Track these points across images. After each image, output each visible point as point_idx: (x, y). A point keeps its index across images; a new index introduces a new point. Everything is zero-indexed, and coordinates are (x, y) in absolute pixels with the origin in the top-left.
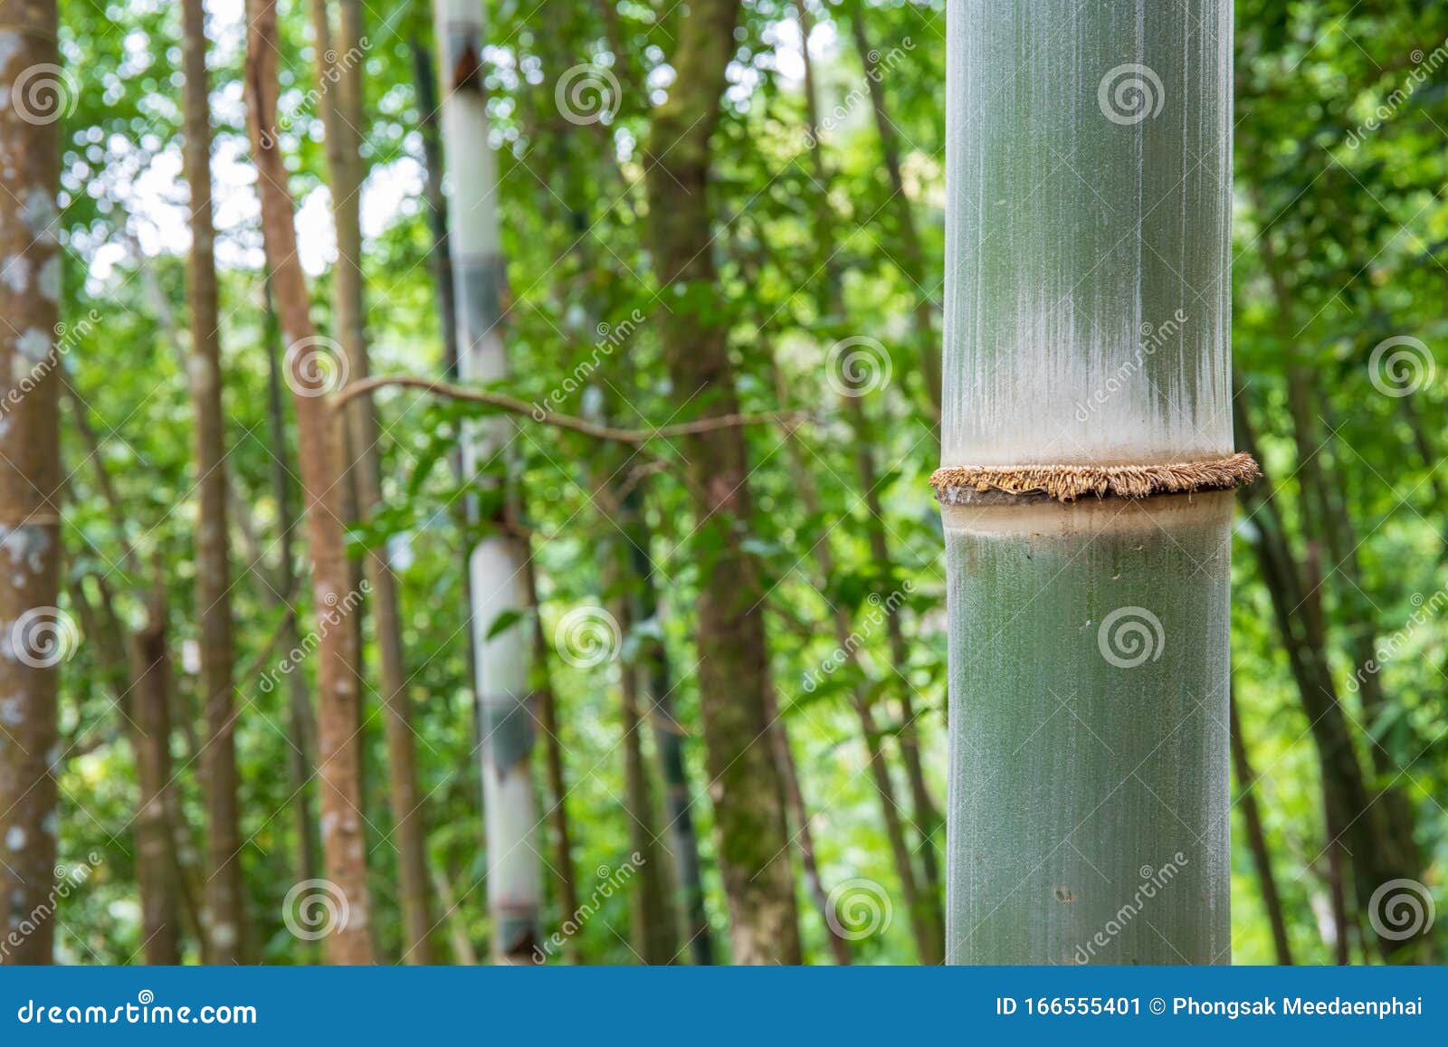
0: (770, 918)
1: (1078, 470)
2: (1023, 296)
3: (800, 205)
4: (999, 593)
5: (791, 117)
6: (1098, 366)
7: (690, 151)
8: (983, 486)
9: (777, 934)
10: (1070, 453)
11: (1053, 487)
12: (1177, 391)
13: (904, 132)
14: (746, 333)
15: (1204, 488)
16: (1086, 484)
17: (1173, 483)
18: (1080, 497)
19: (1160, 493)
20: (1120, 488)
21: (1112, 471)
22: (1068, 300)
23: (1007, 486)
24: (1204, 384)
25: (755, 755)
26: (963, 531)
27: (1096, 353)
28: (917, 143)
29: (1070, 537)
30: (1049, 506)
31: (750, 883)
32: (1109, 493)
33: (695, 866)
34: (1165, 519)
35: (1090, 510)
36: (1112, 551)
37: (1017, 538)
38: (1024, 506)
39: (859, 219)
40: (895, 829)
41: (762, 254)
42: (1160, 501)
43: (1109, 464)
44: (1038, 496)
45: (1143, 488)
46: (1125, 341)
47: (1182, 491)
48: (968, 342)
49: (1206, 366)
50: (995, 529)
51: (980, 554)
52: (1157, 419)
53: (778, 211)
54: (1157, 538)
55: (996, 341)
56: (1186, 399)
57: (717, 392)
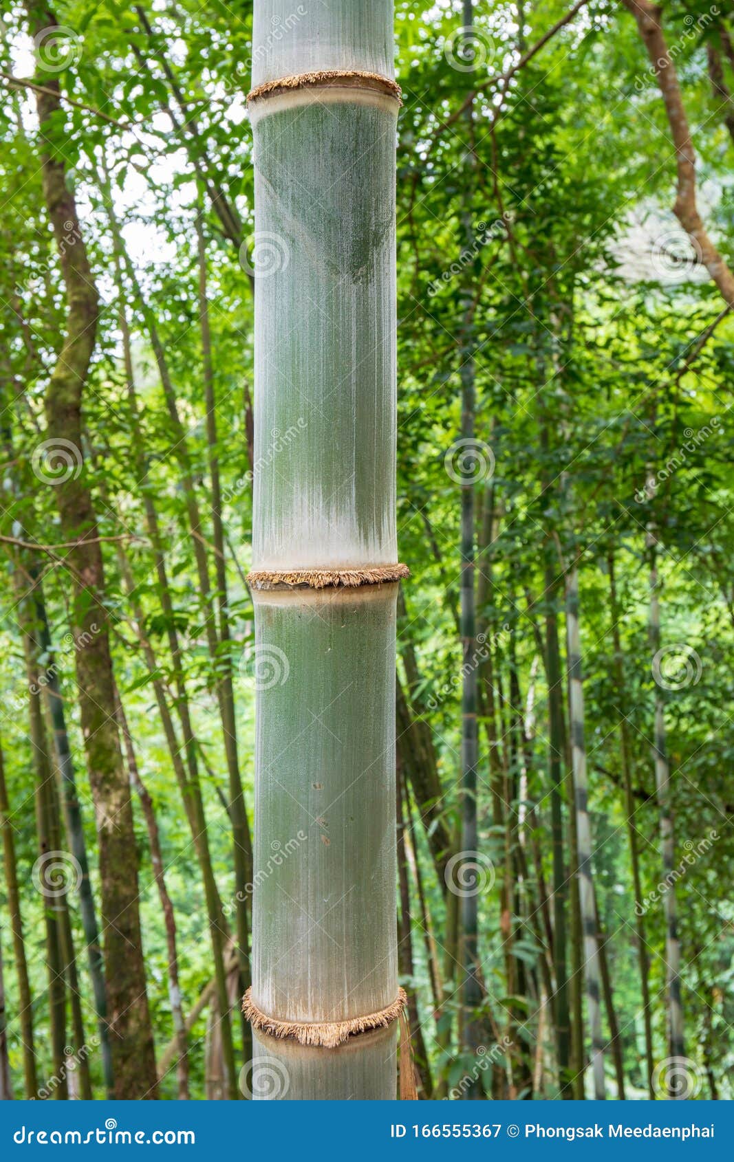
0: (115, 798)
1: (324, 573)
2: (296, 487)
3: (127, 426)
4: (284, 635)
5: (121, 380)
6: (334, 519)
7: (71, 398)
8: (276, 581)
9: (119, 806)
10: (320, 564)
11: (313, 581)
12: (372, 533)
13: (178, 390)
14: (95, 492)
15: (386, 581)
16: (329, 580)
17: (371, 579)
18: (326, 586)
19: (365, 584)
20: (346, 582)
21: (342, 573)
22: (319, 488)
23: (288, 581)
24: (385, 529)
25: (107, 713)
26: (265, 603)
27: (333, 514)
28: (183, 395)
29: (319, 606)
30: (310, 591)
31: (105, 779)
32: (340, 584)
33: (71, 771)
34: (367, 597)
35: (330, 593)
36: (341, 613)
37: (293, 607)
38: (296, 592)
39: (157, 435)
40: (174, 748)
41: (108, 452)
42: (365, 588)
43: (340, 569)
44: (304, 586)
45: (355, 581)
46: (348, 508)
47: (375, 583)
48: (267, 508)
49: (386, 520)
50: (281, 602)
51: (274, 615)
52: (363, 547)
53: (116, 429)
54: (363, 607)
55: (282, 508)
56: (377, 537)
57: (86, 524)
